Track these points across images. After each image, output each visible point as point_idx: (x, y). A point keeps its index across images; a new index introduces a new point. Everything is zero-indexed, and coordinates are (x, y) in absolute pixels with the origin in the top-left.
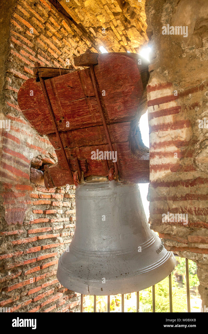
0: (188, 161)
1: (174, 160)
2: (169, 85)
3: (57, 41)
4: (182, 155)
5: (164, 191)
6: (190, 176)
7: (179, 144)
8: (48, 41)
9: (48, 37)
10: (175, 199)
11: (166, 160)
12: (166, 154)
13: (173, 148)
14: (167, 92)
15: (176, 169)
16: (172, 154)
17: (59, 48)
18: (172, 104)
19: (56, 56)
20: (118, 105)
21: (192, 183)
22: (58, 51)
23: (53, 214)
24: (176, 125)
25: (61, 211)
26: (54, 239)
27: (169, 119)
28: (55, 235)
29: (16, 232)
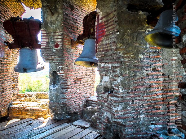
0: (48, 45)
1: (45, 45)
2: (45, 31)
3: (10, 3)
4: (47, 44)
5: (43, 50)
6: (48, 48)
7: (46, 42)
8: (7, 3)
9: (7, 2)
10: (45, 51)
11: (44, 45)
12: (44, 44)
13: (45, 43)
14: (45, 32)
15: (46, 46)
16: (45, 44)
17: (10, 5)
18: (46, 35)
19: (9, 7)
20: (34, 32)
21: (48, 49)
22: (10, 6)
23: (9, 57)
24: (46, 39)
25: (11, 56)
26: (10, 64)
27: (45, 37)
28: (10, 63)
29: (2, 60)
